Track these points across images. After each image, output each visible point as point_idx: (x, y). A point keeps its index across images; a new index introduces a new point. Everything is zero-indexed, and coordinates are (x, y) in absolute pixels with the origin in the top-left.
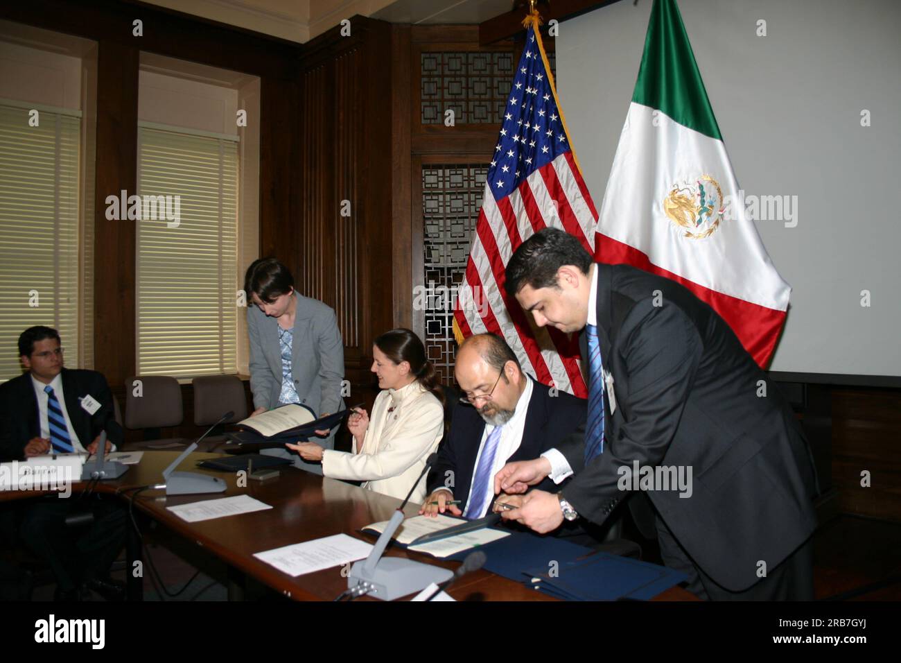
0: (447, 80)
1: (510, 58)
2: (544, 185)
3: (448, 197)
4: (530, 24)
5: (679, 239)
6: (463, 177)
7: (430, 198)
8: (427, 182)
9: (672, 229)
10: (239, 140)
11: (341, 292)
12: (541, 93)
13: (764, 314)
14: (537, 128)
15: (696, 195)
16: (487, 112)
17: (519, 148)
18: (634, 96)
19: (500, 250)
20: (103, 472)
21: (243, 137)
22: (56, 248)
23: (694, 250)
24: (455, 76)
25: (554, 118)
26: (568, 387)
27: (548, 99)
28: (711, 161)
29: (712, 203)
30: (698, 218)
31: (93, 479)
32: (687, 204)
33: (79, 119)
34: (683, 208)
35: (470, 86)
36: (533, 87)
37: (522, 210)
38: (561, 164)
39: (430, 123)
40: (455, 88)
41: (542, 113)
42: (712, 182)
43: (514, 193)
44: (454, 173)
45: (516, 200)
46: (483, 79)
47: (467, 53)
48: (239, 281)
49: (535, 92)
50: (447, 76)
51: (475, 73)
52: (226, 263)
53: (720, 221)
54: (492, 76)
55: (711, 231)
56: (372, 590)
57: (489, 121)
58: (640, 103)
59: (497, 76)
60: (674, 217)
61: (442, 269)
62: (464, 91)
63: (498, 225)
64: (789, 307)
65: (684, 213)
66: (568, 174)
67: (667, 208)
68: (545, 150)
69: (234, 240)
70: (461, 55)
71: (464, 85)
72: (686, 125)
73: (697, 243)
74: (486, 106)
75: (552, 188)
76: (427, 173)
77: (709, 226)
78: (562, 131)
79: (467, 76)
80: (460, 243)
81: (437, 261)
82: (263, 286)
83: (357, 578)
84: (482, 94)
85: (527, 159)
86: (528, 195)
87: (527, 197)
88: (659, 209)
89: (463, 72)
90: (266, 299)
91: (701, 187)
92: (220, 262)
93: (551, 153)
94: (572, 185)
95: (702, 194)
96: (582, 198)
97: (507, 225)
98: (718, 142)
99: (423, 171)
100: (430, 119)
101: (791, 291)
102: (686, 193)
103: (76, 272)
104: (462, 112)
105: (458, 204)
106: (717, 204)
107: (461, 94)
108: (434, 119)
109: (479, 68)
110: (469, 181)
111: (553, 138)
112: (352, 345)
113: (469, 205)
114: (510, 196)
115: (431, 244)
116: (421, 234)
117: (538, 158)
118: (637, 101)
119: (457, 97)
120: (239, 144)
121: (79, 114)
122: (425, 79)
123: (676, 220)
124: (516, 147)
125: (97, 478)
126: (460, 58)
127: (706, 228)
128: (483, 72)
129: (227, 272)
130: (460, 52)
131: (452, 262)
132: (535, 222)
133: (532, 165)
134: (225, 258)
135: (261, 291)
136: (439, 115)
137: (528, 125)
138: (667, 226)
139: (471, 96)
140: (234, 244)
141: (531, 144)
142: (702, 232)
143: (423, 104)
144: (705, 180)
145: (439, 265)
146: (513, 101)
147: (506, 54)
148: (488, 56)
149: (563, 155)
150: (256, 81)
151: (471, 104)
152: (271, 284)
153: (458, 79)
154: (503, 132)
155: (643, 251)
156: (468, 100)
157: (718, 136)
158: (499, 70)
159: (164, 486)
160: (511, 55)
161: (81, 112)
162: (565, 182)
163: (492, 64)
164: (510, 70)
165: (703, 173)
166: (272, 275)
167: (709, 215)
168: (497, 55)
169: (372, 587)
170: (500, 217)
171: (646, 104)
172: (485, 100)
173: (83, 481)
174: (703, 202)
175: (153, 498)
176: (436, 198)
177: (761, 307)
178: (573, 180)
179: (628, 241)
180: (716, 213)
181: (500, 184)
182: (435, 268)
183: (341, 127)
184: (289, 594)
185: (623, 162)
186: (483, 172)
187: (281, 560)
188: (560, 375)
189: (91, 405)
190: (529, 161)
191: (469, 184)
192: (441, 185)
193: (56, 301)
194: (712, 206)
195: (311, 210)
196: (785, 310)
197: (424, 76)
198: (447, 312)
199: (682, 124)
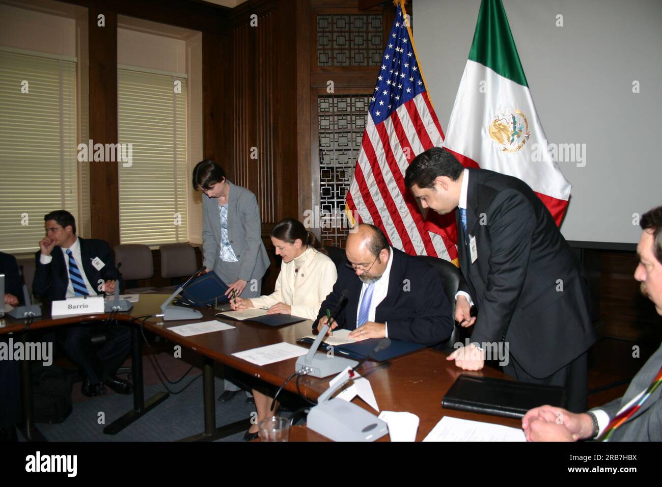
0: (335, 35)
1: (380, 19)
2: (408, 114)
3: (336, 118)
4: (398, 4)
5: (499, 153)
6: (347, 104)
7: (323, 118)
8: (321, 107)
9: (494, 146)
10: (186, 77)
11: (261, 184)
12: (406, 51)
13: (554, 203)
14: (403, 76)
15: (510, 124)
16: (364, 58)
17: (391, 89)
18: (469, 56)
19: (378, 158)
20: (119, 307)
21: (190, 74)
22: (62, 155)
23: (508, 160)
24: (341, 32)
25: (415, 69)
26: (423, 251)
27: (410, 55)
28: (521, 101)
29: (520, 128)
30: (511, 138)
31: (113, 311)
32: (505, 129)
33: (75, 64)
34: (502, 132)
35: (352, 39)
36: (400, 47)
37: (393, 131)
38: (420, 99)
39: (324, 66)
40: (341, 40)
41: (406, 65)
42: (522, 115)
43: (388, 119)
44: (341, 101)
45: (389, 124)
46: (361, 34)
47: (349, 15)
48: (188, 177)
49: (402, 51)
50: (335, 32)
51: (355, 30)
52: (179, 164)
53: (526, 140)
54: (367, 32)
55: (520, 147)
56: (311, 372)
57: (365, 64)
58: (474, 60)
59: (371, 32)
60: (495, 138)
61: (332, 168)
62: (347, 43)
63: (377, 141)
64: (570, 197)
65: (502, 135)
66: (424, 107)
67: (491, 132)
68: (408, 90)
69: (184, 148)
70: (346, 17)
71: (347, 39)
72: (505, 76)
73: (510, 155)
74: (363, 53)
75: (413, 117)
76: (321, 101)
77: (518, 144)
78: (420, 78)
79: (350, 32)
80: (345, 150)
81: (329, 163)
82: (204, 180)
83: (301, 365)
84: (360, 45)
85: (396, 96)
86: (397, 121)
87: (396, 122)
88: (485, 132)
89: (347, 29)
90: (207, 187)
91: (514, 118)
92: (175, 164)
93: (413, 93)
94: (427, 115)
95: (515, 123)
96: (434, 123)
97: (382, 141)
98: (526, 88)
99: (319, 99)
100: (324, 63)
101: (572, 187)
102: (504, 122)
103: (76, 172)
104: (346, 58)
105: (342, 123)
106: (524, 130)
107: (345, 45)
108: (326, 62)
109: (358, 26)
110: (351, 106)
111: (414, 83)
112: (270, 221)
113: (351, 124)
114: (384, 121)
115: (324, 151)
116: (317, 144)
117: (404, 96)
118: (471, 58)
119: (343, 47)
120: (187, 80)
121: (75, 60)
122: (319, 34)
123: (497, 140)
124: (389, 88)
125: (116, 311)
126: (345, 19)
127: (517, 145)
128: (361, 30)
129: (180, 171)
130: (344, 15)
131: (339, 163)
132: (401, 139)
133: (400, 100)
134: (178, 161)
135: (203, 183)
136: (330, 60)
137: (397, 73)
138: (491, 143)
139: (352, 46)
140: (185, 152)
141: (399, 86)
142: (514, 148)
143: (319, 52)
144: (517, 113)
145: (330, 166)
146: (387, 57)
147: (377, 16)
148: (365, 17)
149: (421, 94)
150: (199, 35)
151: (353, 52)
152: (209, 177)
153: (343, 34)
154: (380, 78)
155: (475, 160)
156: (350, 49)
157: (525, 84)
158: (372, 28)
159: (163, 315)
160: (381, 17)
161: (76, 58)
162: (422, 112)
163: (368, 23)
164: (380, 28)
165: (515, 108)
166: (209, 172)
167: (519, 137)
168: (370, 17)
169: (311, 370)
170: (378, 136)
171: (478, 61)
172: (363, 49)
173: (106, 313)
174: (515, 128)
175: (155, 323)
176: (328, 118)
177: (552, 198)
178: (427, 111)
179: (464, 153)
180: (524, 135)
181: (378, 113)
182: (327, 168)
183: (261, 69)
184: (259, 376)
185: (462, 100)
186: (361, 100)
187: (250, 357)
188: (418, 242)
189: (98, 264)
190: (398, 98)
191: (351, 109)
192: (331, 109)
193: (63, 193)
194: (521, 131)
195: (239, 126)
196: (567, 200)
197: (319, 32)
198: (335, 198)
199: (501, 75)
